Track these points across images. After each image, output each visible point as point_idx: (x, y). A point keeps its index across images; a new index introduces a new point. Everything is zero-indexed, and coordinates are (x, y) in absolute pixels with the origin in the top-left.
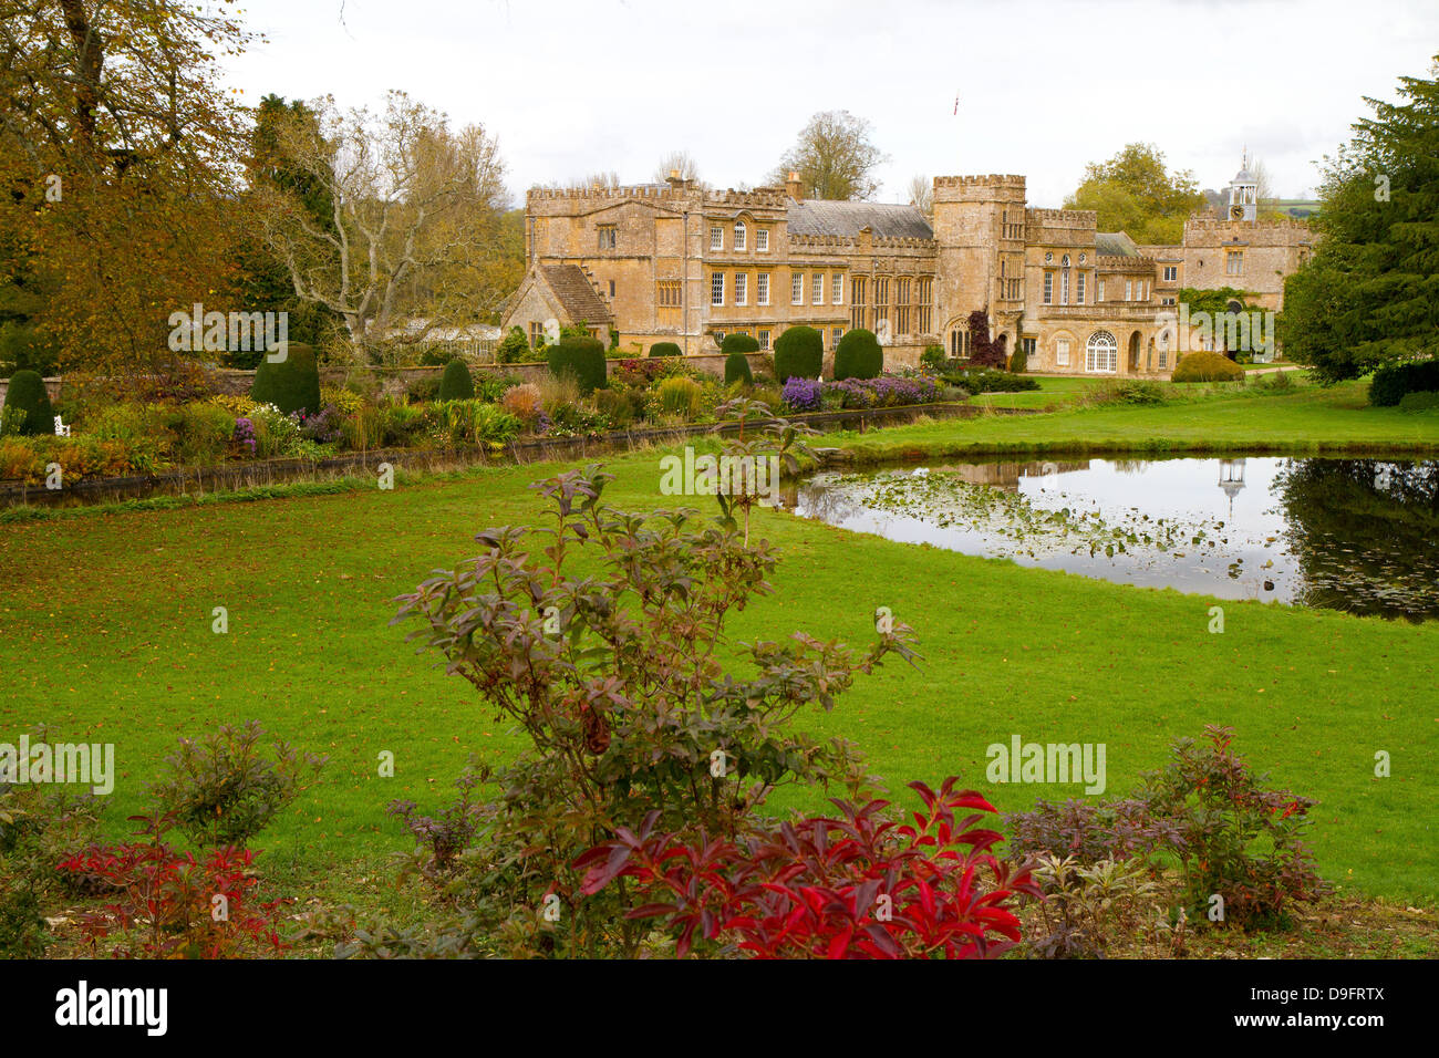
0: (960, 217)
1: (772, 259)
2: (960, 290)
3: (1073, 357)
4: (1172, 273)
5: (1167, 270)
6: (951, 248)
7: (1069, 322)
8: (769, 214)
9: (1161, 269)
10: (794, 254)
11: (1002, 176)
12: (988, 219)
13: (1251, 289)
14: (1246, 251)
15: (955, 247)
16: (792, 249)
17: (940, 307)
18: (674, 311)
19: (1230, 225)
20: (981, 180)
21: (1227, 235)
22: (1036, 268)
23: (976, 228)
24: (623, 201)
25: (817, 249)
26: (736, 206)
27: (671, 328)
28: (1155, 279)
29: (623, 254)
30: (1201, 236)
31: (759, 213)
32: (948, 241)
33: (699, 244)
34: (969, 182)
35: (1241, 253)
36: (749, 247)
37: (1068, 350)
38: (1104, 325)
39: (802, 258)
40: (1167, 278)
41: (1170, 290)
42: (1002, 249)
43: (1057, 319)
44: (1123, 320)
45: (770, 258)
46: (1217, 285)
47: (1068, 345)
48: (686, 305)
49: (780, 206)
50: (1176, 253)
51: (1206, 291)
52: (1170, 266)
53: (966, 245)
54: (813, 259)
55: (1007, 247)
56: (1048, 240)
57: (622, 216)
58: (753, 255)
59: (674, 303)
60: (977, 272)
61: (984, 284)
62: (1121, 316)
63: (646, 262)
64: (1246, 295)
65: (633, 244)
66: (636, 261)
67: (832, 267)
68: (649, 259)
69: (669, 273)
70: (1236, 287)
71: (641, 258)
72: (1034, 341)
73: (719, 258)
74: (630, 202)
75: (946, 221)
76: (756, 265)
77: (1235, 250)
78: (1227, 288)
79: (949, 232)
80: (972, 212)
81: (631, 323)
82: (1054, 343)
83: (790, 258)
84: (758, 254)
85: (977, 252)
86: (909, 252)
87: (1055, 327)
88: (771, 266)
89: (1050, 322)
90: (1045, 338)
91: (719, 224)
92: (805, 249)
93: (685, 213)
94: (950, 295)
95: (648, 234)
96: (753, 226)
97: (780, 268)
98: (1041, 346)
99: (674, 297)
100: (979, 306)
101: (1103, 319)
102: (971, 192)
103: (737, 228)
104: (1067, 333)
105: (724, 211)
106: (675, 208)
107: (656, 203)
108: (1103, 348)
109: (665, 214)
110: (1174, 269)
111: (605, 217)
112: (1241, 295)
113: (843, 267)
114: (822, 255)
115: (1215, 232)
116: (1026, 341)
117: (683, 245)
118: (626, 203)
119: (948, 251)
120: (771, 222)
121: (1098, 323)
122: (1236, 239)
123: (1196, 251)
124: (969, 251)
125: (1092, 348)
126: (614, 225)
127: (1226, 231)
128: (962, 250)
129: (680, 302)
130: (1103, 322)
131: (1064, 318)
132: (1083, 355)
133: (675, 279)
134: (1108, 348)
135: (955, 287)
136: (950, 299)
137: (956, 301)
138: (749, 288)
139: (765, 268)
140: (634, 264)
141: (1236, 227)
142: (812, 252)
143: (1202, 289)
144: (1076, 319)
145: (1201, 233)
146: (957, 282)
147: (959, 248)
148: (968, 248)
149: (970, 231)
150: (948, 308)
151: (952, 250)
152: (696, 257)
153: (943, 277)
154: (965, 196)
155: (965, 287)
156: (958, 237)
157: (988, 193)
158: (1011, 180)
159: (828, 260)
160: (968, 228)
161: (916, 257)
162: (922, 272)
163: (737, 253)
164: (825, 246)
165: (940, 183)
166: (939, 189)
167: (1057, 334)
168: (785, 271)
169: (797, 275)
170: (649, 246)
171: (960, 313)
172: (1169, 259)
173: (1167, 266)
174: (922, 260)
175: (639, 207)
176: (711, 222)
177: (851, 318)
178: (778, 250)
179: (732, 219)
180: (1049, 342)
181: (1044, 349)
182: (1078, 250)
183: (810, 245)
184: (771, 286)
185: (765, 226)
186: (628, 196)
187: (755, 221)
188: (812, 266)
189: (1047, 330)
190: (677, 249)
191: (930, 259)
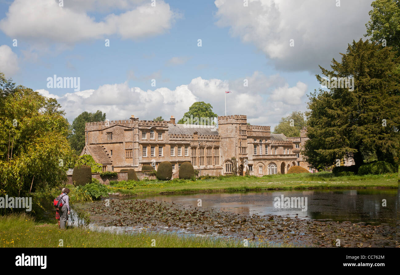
0: (226, 128)
1: (164, 142)
3: (264, 171)
8: (162, 128)
9: (294, 144)
11: (238, 115)
12: (235, 129)
15: (225, 138)
16: (170, 139)
17: (222, 157)
18: (130, 159)
20: (232, 117)
22: (251, 144)
24: (114, 125)
25: (179, 139)
27: (130, 164)
28: (293, 148)
29: (115, 142)
31: (159, 128)
32: (223, 136)
33: (138, 137)
34: (228, 117)
36: (155, 138)
37: (262, 169)
38: (272, 161)
39: (174, 142)
40: (296, 147)
41: (298, 151)
43: (258, 159)
45: (162, 142)
47: (262, 167)
48: (134, 157)
50: (298, 139)
54: (178, 142)
55: (241, 137)
56: (254, 135)
57: (114, 130)
59: (131, 156)
60: (232, 145)
61: (234, 149)
62: (278, 158)
63: (122, 144)
65: (117, 138)
67: (185, 144)
68: (122, 143)
69: (128, 147)
71: (120, 143)
72: (252, 166)
73: (145, 142)
75: (222, 130)
76: (158, 144)
79: (223, 133)
80: (230, 127)
81: (117, 163)
82: (258, 167)
83: (170, 142)
84: (158, 140)
85: (232, 139)
86: (210, 140)
87: (258, 162)
88: (163, 144)
89: (256, 161)
90: (255, 165)
91: (145, 131)
92: (175, 139)
93: (133, 127)
94: (224, 152)
95: (122, 135)
96: (157, 132)
97: (166, 145)
99: (130, 154)
101: (272, 159)
102: (229, 121)
103: (151, 132)
105: (146, 127)
106: (130, 126)
107: (124, 125)
108: (273, 168)
109: (127, 128)
110: (298, 145)
111: (109, 130)
113: (188, 144)
114: (181, 141)
116: (249, 167)
117: (133, 138)
118: (115, 125)
119: (223, 139)
120: (163, 130)
123: (304, 139)
124: (230, 138)
125: (269, 168)
126: (112, 132)
131: (261, 159)
132: (267, 170)
133: (131, 148)
134: (275, 168)
135: (226, 150)
136: (224, 154)
137: (226, 154)
138: (156, 151)
139: (161, 145)
140: (118, 145)
142: (177, 140)
144: (264, 159)
146: (226, 149)
147: (226, 138)
148: (229, 138)
149: (230, 133)
150: (224, 157)
151: (224, 139)
152: (137, 141)
153: (222, 147)
154: (228, 122)
155: (229, 150)
156: (226, 135)
157: (234, 121)
158: (241, 117)
159: (183, 142)
160: (229, 132)
161: (213, 141)
162: (215, 146)
163: (151, 140)
164: (182, 138)
165: (220, 118)
166: (220, 120)
167: (259, 164)
168: (168, 146)
169: (172, 147)
170: (122, 139)
171: (228, 158)
172: (297, 141)
173: (296, 144)
174: (215, 142)
175: (119, 126)
176: (142, 130)
177: (191, 160)
178: (165, 139)
179: (149, 129)
180: (256, 167)
181: (255, 169)
182: (265, 138)
183: (176, 137)
184: (163, 150)
185: (161, 131)
186: (116, 123)
187: (157, 130)
188: (177, 144)
189: (255, 163)
190: (131, 139)
191: (218, 142)
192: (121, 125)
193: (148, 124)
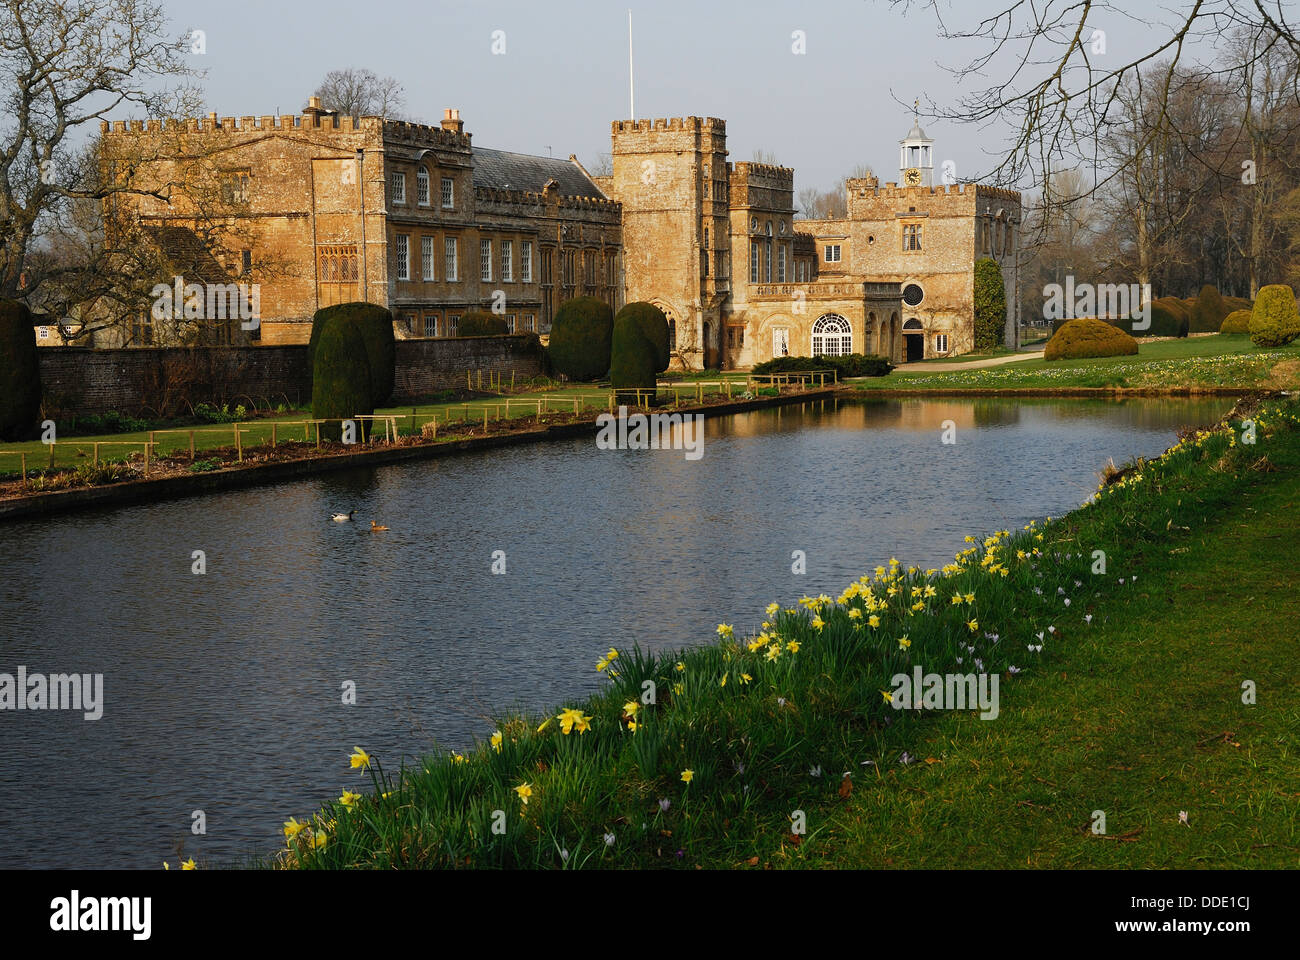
1: (460, 218)
2: (654, 265)
3: (795, 347)
4: (834, 252)
5: (829, 248)
6: (638, 212)
7: (787, 304)
8: (452, 157)
9: (821, 248)
10: (481, 213)
11: (701, 119)
12: (687, 174)
13: (933, 269)
14: (926, 223)
15: (644, 212)
16: (479, 206)
17: (627, 289)
18: (348, 289)
19: (905, 193)
20: (677, 124)
21: (902, 205)
22: (742, 238)
23: (672, 186)
24: (260, 134)
25: (505, 209)
26: (418, 144)
28: (815, 261)
29: (262, 209)
30: (870, 206)
31: (442, 156)
32: (634, 204)
33: (382, 194)
34: (660, 126)
35: (920, 226)
36: (433, 200)
37: (786, 340)
38: (834, 306)
39: (488, 220)
40: (829, 257)
41: (834, 273)
42: (705, 213)
43: (772, 300)
44: (858, 299)
45: (456, 217)
46: (892, 267)
47: (785, 333)
48: (365, 279)
49: (465, 147)
50: (839, 228)
52: (833, 244)
53: (660, 208)
54: (500, 221)
55: (713, 210)
56: (753, 203)
57: (259, 159)
58: (438, 213)
59: (345, 276)
60: (675, 242)
61: (685, 257)
62: (856, 295)
63: (300, 221)
64: (928, 276)
65: (278, 195)
66: (285, 219)
67: (521, 232)
68: (305, 215)
69: (334, 236)
70: (915, 267)
71: (290, 215)
72: (741, 330)
73: (402, 215)
74: (271, 137)
75: (630, 178)
76: (444, 227)
77: (912, 222)
79: (635, 192)
80: (665, 164)
81: (278, 306)
82: (769, 332)
83: (477, 219)
84: (444, 211)
85: (673, 216)
86: (594, 217)
87: (770, 311)
88: (459, 228)
89: (762, 304)
90: (756, 324)
91: (400, 167)
92: (491, 206)
93: (359, 150)
94: (639, 272)
95: (302, 182)
96: (437, 173)
97: (468, 231)
98: (752, 334)
99: (345, 268)
101: (833, 299)
102: (663, 139)
103: (421, 175)
104: (783, 317)
105: (404, 151)
106: (343, 143)
107: (312, 138)
108: (832, 335)
109: (328, 153)
110: (837, 248)
111: (231, 159)
112: (920, 276)
113: (530, 233)
114: (509, 216)
115: (886, 202)
116: (731, 330)
117: (357, 196)
118: (265, 138)
119: (635, 216)
120: (459, 169)
121: (826, 303)
122: (912, 209)
123: (863, 225)
124: (663, 215)
125: (817, 335)
126: (248, 169)
127: (900, 200)
128: (654, 215)
129: (355, 276)
130: (833, 303)
131: (781, 299)
132: (807, 345)
133: (346, 244)
134: (839, 335)
135: (646, 263)
136: (640, 278)
137: (648, 280)
138: (435, 257)
139: (451, 229)
140: (280, 223)
141: (912, 195)
142: (499, 211)
143: (873, 270)
145: (869, 203)
146: (649, 256)
147: (650, 212)
148: (662, 211)
149: (665, 190)
150: (638, 291)
151: (640, 216)
152: (379, 211)
153: (628, 251)
154: (655, 145)
155: (659, 262)
156: (647, 198)
157: (685, 141)
158: (711, 124)
159: (515, 223)
161: (601, 224)
162: (607, 244)
163: (421, 209)
164: (511, 205)
165: (621, 129)
166: (620, 136)
167: (772, 319)
168: (473, 236)
169: (484, 242)
170: (304, 198)
171: (654, 295)
172: (831, 235)
173: (829, 244)
174: (607, 227)
175: (285, 143)
176: (392, 164)
177: (542, 301)
178: (464, 207)
179: (416, 162)
180: (762, 330)
181: (756, 339)
182: (779, 216)
183: (496, 202)
184: (459, 255)
185: (449, 173)
186: (267, 129)
187: (440, 166)
188: (501, 230)
189: (759, 315)
190: (349, 201)
191: (614, 228)
192: (294, 139)
193: (409, 138)
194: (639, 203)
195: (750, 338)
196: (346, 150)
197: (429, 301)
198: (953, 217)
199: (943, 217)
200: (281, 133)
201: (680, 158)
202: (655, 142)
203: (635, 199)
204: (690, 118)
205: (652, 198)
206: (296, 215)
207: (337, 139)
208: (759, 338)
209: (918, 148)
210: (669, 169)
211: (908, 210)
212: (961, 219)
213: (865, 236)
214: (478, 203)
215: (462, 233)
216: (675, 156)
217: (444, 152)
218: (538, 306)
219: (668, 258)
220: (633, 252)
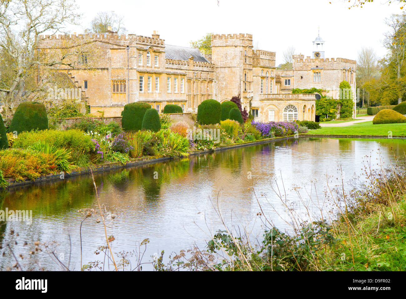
0: (225, 53)
1: (160, 70)
2: (226, 87)
3: (277, 117)
4: (288, 82)
5: (286, 80)
6: (221, 68)
7: (274, 101)
8: (158, 48)
9: (283, 80)
10: (167, 68)
11: (244, 34)
12: (239, 54)
13: (324, 89)
14: (322, 72)
15: (223, 67)
16: (167, 66)
17: (216, 95)
18: (122, 95)
19: (315, 61)
20: (235, 36)
21: (313, 65)
22: (258, 77)
23: (233, 58)
25: (175, 66)
26: (147, 44)
27: (120, 103)
28: (281, 85)
29: (92, 67)
30: (301, 65)
31: (155, 48)
32: (219, 65)
33: (135, 62)
34: (229, 37)
35: (320, 73)
36: (152, 64)
37: (274, 115)
38: (291, 102)
39: (170, 70)
40: (286, 84)
41: (287, 89)
42: (245, 68)
43: (269, 100)
44: (300, 100)
46: (309, 87)
47: (273, 112)
48: (129, 92)
49: (162, 45)
50: (290, 73)
51: (305, 89)
52: (287, 79)
53: (229, 66)
54: (174, 71)
55: (248, 67)
56: (262, 64)
57: (91, 48)
58: (153, 68)
59: (121, 91)
60: (234, 78)
61: (238, 84)
62: (300, 98)
63: (106, 71)
64: (323, 91)
65: (98, 62)
66: (100, 70)
67: (181, 75)
68: (107, 69)
69: (118, 76)
70: (318, 88)
71: (102, 69)
72: (257, 111)
73: (142, 69)
74: (96, 41)
75: (218, 55)
76: (155, 73)
77: (317, 71)
78: (314, 88)
79: (219, 60)
80: (231, 50)
81: (97, 101)
82: (267, 111)
83: (166, 70)
84: (155, 67)
85: (234, 69)
86: (205, 69)
87: (268, 104)
88: (160, 74)
89: (265, 101)
90: (263, 109)
91: (141, 52)
92: (171, 66)
93: (128, 46)
94: (221, 89)
95: (106, 57)
96: (153, 54)
97: (163, 75)
98: (261, 112)
99: (121, 87)
100: (236, 94)
101: (291, 100)
102: (230, 42)
103: (148, 55)
104: (273, 106)
105: (143, 46)
106: (122, 44)
107: (111, 42)
108: (291, 113)
109: (116, 47)
110: (289, 80)
111: (81, 49)
112: (319, 91)
113: (184, 75)
114: (177, 69)
115: (307, 64)
116: (253, 111)
117: (126, 62)
118: (94, 41)
119: (219, 69)
120: (160, 52)
121: (288, 101)
122: (317, 67)
123: (299, 72)
124: (230, 69)
125: (285, 113)
126: (87, 52)
127: (312, 63)
128: (226, 69)
129: (125, 91)
130: (291, 101)
131: (272, 100)
132: (281, 116)
133: (122, 79)
134: (293, 113)
135: (224, 86)
136: (221, 91)
137: (224, 92)
138: (152, 84)
139: (158, 74)
140: (98, 72)
141: (317, 62)
142: (173, 68)
143: (302, 89)
144: (278, 100)
146: (224, 83)
147: (225, 67)
148: (229, 67)
149: (230, 60)
150: (220, 96)
152: (134, 68)
153: (217, 81)
154: (227, 43)
155: (228, 85)
156: (224, 63)
157: (238, 42)
158: (248, 36)
159: (179, 72)
160: (229, 58)
161: (208, 71)
162: (209, 79)
163: (148, 67)
164: (177, 65)
165: (215, 38)
166: (214, 40)
167: (268, 107)
168: (164, 76)
169: (168, 79)
170: (107, 63)
171: (226, 97)
172: (287, 76)
173: (286, 79)
174: (210, 73)
175: (100, 43)
176: (138, 51)
177: (187, 100)
178: (162, 66)
179: (146, 50)
180: (265, 111)
181: (262, 114)
182: (271, 69)
183: (172, 64)
184: (160, 83)
185: (157, 54)
186: (94, 38)
187: (154, 52)
188: (174, 74)
189: (264, 105)
190: (123, 64)
191: (212, 73)
192: (104, 42)
193: (144, 42)
194: (221, 64)
195: (260, 114)
196: (123, 46)
197: (150, 100)
198: (332, 70)
199: (328, 70)
200: (99, 40)
201: (236, 48)
202: (227, 42)
203: (219, 63)
204: (240, 34)
205: (226, 62)
206: (104, 69)
207: (120, 42)
208: (264, 114)
209: (319, 44)
210: (232, 52)
211: (315, 67)
212: (335, 71)
213: (300, 76)
214: (167, 64)
215: (161, 75)
216: (234, 47)
217: (156, 46)
218: (186, 101)
219: (231, 84)
220: (218, 82)
